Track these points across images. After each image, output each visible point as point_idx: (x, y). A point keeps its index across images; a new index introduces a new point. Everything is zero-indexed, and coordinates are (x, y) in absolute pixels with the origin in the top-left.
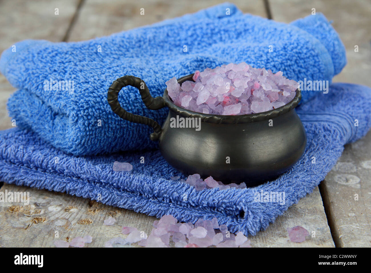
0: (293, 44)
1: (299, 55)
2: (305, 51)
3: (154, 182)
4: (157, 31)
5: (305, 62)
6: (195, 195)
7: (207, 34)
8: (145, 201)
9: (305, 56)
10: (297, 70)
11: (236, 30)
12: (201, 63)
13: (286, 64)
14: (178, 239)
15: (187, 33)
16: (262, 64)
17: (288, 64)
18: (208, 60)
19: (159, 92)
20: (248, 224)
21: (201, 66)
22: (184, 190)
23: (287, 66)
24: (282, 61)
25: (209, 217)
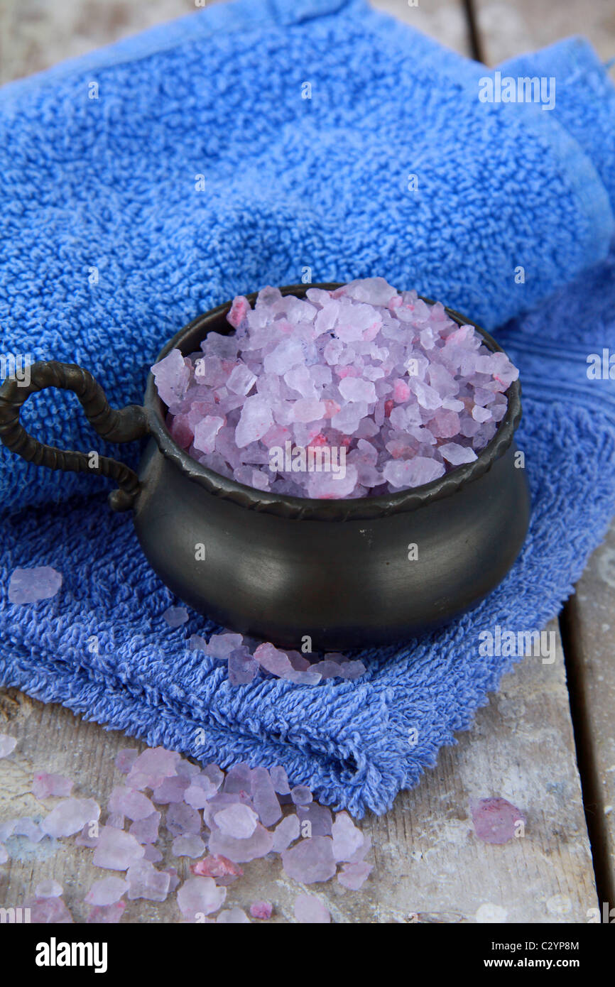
0: (505, 163)
1: (521, 199)
2: (536, 185)
3: (118, 645)
4: (134, 80)
5: (535, 217)
6: (227, 698)
7: (269, 88)
8: (95, 692)
9: (539, 200)
10: (512, 245)
11: (350, 75)
12: (251, 232)
13: (483, 232)
14: (180, 828)
15: (214, 83)
16: (419, 237)
17: (490, 231)
18: (271, 222)
19: (135, 348)
20: (366, 792)
21: (250, 244)
22: (199, 680)
23: (487, 237)
24: (472, 224)
25: (264, 757)
